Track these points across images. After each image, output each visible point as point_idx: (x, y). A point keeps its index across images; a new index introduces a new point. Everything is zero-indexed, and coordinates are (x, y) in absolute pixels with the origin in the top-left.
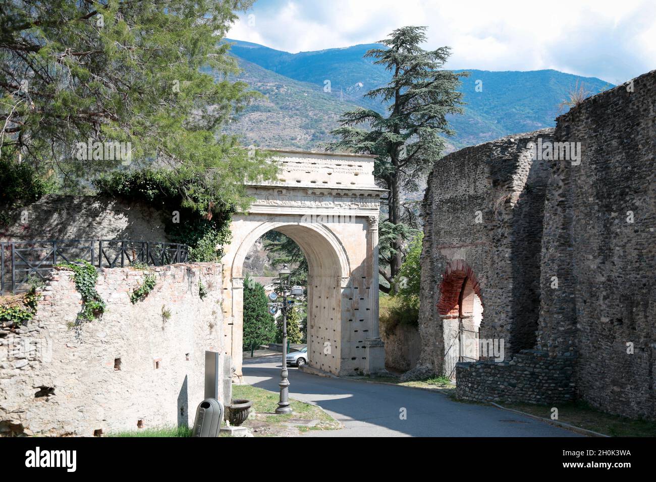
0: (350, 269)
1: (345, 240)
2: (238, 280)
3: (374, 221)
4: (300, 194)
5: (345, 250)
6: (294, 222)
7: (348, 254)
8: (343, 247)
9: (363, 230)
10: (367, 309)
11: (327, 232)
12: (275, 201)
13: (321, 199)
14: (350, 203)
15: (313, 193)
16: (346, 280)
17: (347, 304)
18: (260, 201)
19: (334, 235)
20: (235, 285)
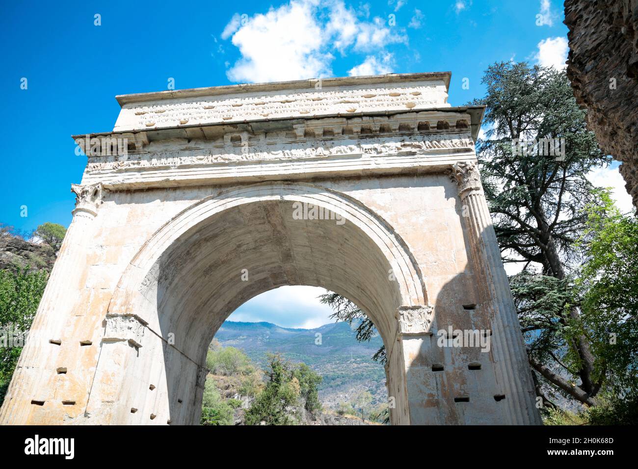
0: (423, 286)
1: (402, 221)
2: (119, 319)
3: (468, 172)
4: (281, 138)
5: (403, 244)
6: (272, 195)
7: (411, 250)
8: (397, 237)
9: (447, 197)
10: (498, 398)
11: (353, 209)
12: (226, 156)
13: (329, 143)
14: (399, 144)
15: (306, 134)
16: (415, 313)
17: (426, 384)
18: (194, 158)
19: (371, 212)
20: (111, 334)
